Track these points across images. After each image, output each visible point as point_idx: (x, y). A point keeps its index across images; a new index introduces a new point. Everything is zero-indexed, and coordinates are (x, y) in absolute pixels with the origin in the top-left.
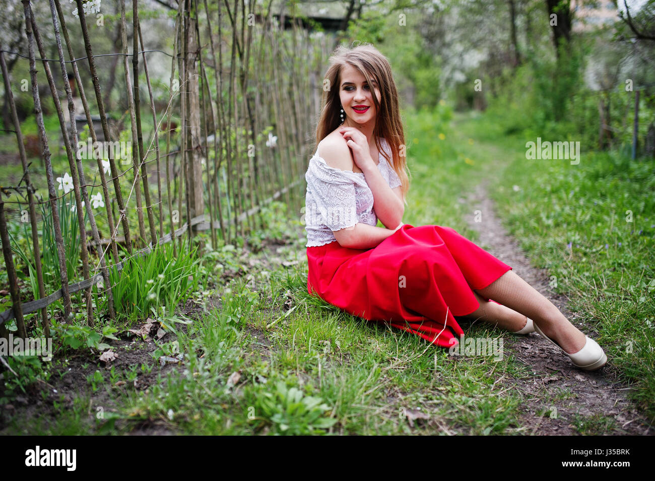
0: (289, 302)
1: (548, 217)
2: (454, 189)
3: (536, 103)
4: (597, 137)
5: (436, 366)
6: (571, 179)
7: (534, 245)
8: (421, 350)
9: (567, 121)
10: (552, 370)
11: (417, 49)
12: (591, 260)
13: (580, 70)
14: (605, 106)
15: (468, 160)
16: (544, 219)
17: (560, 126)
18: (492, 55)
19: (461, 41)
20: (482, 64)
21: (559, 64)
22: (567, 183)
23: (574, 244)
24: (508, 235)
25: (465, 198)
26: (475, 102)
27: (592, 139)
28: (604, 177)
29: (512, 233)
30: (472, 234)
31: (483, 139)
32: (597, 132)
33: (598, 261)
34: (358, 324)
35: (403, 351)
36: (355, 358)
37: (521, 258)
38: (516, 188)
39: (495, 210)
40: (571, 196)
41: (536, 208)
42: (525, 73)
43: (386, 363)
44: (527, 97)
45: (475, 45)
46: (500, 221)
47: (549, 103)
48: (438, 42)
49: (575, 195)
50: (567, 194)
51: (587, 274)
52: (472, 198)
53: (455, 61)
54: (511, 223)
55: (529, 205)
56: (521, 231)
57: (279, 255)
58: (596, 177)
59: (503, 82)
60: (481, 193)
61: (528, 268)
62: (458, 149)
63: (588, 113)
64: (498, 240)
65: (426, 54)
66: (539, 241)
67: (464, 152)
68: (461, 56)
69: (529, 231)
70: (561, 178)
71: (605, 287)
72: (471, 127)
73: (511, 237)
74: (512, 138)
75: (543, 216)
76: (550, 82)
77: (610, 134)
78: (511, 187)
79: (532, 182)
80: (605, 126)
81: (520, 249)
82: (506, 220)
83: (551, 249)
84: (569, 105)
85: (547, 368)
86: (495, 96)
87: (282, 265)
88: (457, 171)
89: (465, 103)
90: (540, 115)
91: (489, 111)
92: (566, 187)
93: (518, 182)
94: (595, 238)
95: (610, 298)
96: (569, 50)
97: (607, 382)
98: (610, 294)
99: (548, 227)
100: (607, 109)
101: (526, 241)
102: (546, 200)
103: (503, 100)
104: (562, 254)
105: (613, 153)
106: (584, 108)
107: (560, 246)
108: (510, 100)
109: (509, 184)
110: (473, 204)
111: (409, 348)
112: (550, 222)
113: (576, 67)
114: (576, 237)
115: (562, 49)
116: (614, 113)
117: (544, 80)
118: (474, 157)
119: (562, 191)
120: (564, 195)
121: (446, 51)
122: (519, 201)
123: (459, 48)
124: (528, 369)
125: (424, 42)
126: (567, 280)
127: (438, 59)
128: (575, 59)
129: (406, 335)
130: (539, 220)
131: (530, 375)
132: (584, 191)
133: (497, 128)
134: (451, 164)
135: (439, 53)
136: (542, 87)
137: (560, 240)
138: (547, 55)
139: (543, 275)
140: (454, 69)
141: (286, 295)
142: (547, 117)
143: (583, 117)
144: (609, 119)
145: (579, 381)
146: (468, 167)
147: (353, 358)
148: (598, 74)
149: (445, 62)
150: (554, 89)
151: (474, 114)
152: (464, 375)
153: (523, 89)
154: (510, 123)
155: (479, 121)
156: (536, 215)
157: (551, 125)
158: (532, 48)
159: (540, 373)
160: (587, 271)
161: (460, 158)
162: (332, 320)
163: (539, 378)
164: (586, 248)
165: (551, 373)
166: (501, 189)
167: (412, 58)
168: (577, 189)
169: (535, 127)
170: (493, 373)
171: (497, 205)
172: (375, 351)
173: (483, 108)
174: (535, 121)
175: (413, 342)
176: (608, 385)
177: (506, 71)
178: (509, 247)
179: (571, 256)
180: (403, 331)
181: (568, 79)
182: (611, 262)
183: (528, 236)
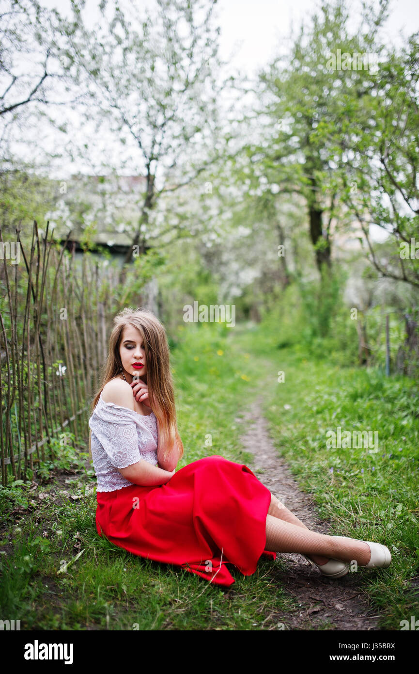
0: (78, 544)
1: (314, 440)
2: (232, 408)
3: (304, 320)
4: (359, 352)
5: (211, 606)
6: (334, 399)
7: (302, 468)
8: (200, 589)
9: (332, 337)
10: (315, 600)
11: (196, 268)
12: (351, 485)
13: (340, 292)
14: (362, 325)
15: (244, 377)
16: (310, 442)
17: (325, 342)
18: (265, 274)
19: (236, 260)
20: (256, 279)
21: (323, 287)
22: (331, 403)
23: (335, 468)
24: (278, 457)
25: (241, 417)
26: (251, 313)
27: (353, 354)
28: (362, 397)
29: (283, 456)
30: (248, 458)
31: (259, 352)
32: (357, 348)
33: (355, 485)
34: (144, 567)
35: (183, 592)
36: (140, 603)
37: (290, 482)
38: (287, 407)
39: (268, 430)
40: (333, 417)
41: (304, 428)
42: (293, 291)
43: (168, 606)
44: (296, 313)
45: (251, 263)
46: (273, 441)
47: (315, 321)
48: (215, 261)
49: (337, 417)
50: (331, 415)
51: (346, 499)
52: (248, 417)
53: (232, 278)
54: (282, 444)
55: (298, 425)
56: (291, 453)
57: (67, 487)
58: (355, 397)
59: (276, 297)
60: (256, 411)
61: (297, 492)
62: (235, 364)
63: (348, 331)
64: (270, 462)
65: (206, 272)
66: (305, 464)
67: (241, 369)
68: (237, 274)
69: (298, 453)
70: (326, 397)
71: (361, 513)
72: (247, 339)
73: (282, 459)
74: (285, 351)
75: (309, 438)
76: (316, 303)
77: (368, 351)
78: (282, 406)
79: (301, 401)
80: (362, 345)
81: (289, 472)
82: (277, 441)
83: (316, 473)
84: (332, 325)
85: (312, 598)
86: (268, 311)
87: (70, 497)
88: (234, 389)
89: (242, 315)
90: (308, 331)
91: (264, 324)
92: (329, 406)
93: (287, 401)
94: (353, 462)
95: (364, 524)
96: (330, 275)
97: (361, 610)
98: (364, 520)
99: (314, 450)
100: (364, 329)
101: (295, 465)
102: (312, 420)
103: (275, 314)
104: (325, 478)
105: (369, 370)
106: (345, 326)
107: (323, 471)
108: (282, 314)
109: (280, 402)
110: (249, 423)
111: (189, 588)
112: (315, 445)
113: (337, 290)
114: (337, 461)
115: (324, 273)
116: (371, 332)
117: (310, 299)
118: (249, 373)
119: (326, 411)
120: (327, 416)
121: (223, 269)
122: (289, 422)
123: (235, 266)
124: (295, 601)
125: (203, 261)
126: (328, 506)
127: (216, 276)
128: (335, 282)
129: (187, 575)
130: (306, 443)
131: (297, 607)
132: (345, 409)
133: (271, 341)
134: (230, 381)
135: (218, 271)
136: (309, 306)
137: (324, 464)
138: (312, 275)
139: (309, 500)
140: (231, 285)
141: (75, 537)
142: (314, 334)
143: (345, 334)
144: (366, 337)
145: (338, 610)
146: (245, 383)
147: (138, 603)
148: (357, 289)
149: (223, 279)
150: (319, 308)
151: (251, 325)
152: (238, 613)
153: (293, 305)
154: (282, 338)
155: (254, 333)
156: (303, 438)
157: (318, 340)
158: (299, 267)
159: (306, 604)
160: (345, 496)
161: (237, 375)
162: (119, 563)
163: (304, 609)
164: (346, 471)
165: (315, 603)
166: (274, 408)
167: (193, 276)
168: (339, 410)
169: (304, 342)
170: (264, 609)
171: (270, 425)
172: (158, 595)
173: (258, 320)
174: (304, 337)
175: (192, 583)
176: (362, 613)
177: (278, 288)
178: (280, 469)
179: (333, 480)
180: (183, 571)
181: (330, 300)
182: (366, 486)
183: (296, 460)
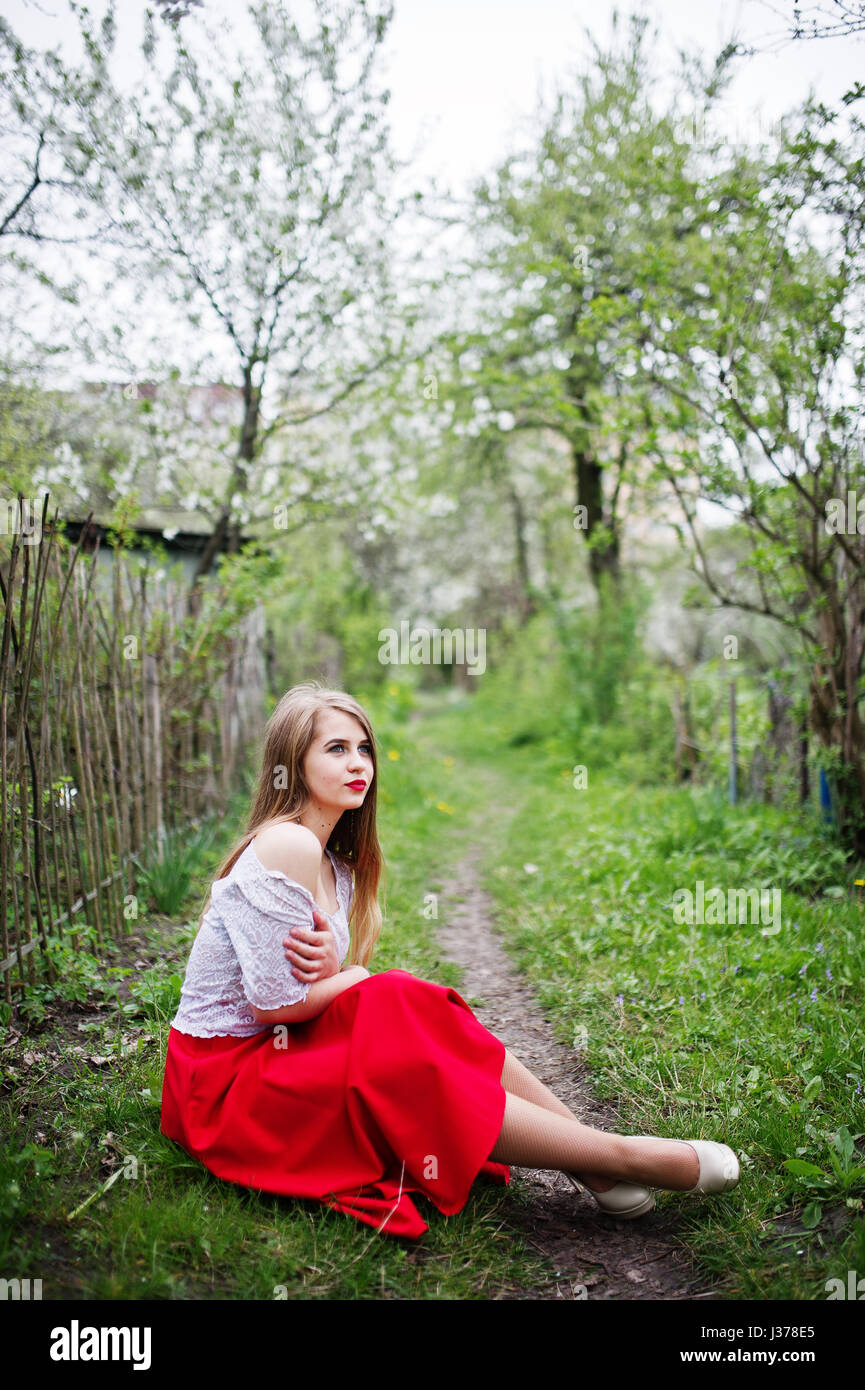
0: (110, 1158)
1: (584, 938)
2: (418, 872)
3: (565, 688)
4: (675, 755)
5: (383, 1280)
6: (624, 851)
7: (560, 996)
8: (358, 1245)
9: (621, 724)
10: (588, 1262)
11: (345, 579)
12: (658, 1029)
13: (637, 632)
14: (683, 700)
15: (442, 806)
16: (578, 942)
17: (608, 734)
18: (485, 592)
19: (426, 563)
20: (466, 602)
21: (603, 621)
22: (619, 861)
23: (627, 995)
24: (514, 973)
25: (437, 890)
26: (457, 672)
27: (664, 760)
28: (681, 849)
29: (522, 970)
30: (450, 973)
31: (472, 754)
32: (672, 747)
33: (666, 1029)
34: (245, 1203)
35: (325, 1251)
36: (238, 1274)
37: (537, 1023)
38: (531, 869)
39: (493, 917)
40: (624, 889)
41: (565, 912)
42: (542, 629)
43: (296, 1281)
44: (550, 673)
45: (456, 571)
46: (502, 940)
47: (587, 690)
48: (384, 563)
49: (631, 891)
50: (618, 887)
51: (648, 1059)
52: (451, 889)
53: (418, 600)
54: (520, 947)
55: (552, 908)
56: (538, 965)
57: (82, 1038)
58: (667, 849)
59: (507, 640)
60: (468, 878)
61: (550, 1043)
62: (424, 779)
63: (655, 712)
64: (497, 983)
65: (364, 586)
66: (567, 987)
67: (435, 788)
68: (428, 590)
69: (553, 965)
70: (609, 848)
71: (679, 1087)
72: (449, 726)
73: (520, 977)
74: (526, 751)
75: (575, 934)
76: (588, 653)
77: (693, 753)
78: (520, 866)
79: (559, 856)
80: (683, 739)
81: (534, 1005)
82: (511, 940)
83: (589, 1006)
84: (622, 699)
85: (581, 1260)
86: (492, 667)
87: (89, 1060)
88: (422, 831)
90: (573, 712)
91: (483, 694)
92: (614, 868)
93: (532, 856)
94: (663, 983)
95: (684, 1109)
96: (619, 595)
97: (678, 1281)
98: (684, 1101)
99: (584, 958)
100: (686, 707)
101: (547, 988)
102: (582, 897)
103: (506, 674)
104: (608, 1016)
105: (697, 793)
106: (648, 703)
107: (603, 1001)
108: (518, 676)
109: (517, 859)
110: (453, 902)
111: (337, 1244)
112: (588, 947)
113: (631, 627)
114: (631, 982)
115: (604, 592)
116: (700, 714)
117: (575, 646)
118: (453, 798)
119: (609, 877)
120: (611, 888)
121: (398, 582)
122: (534, 899)
123: (423, 575)
124: (548, 1266)
125: (358, 564)
126: (614, 1073)
127: (383, 597)
128: (628, 611)
129: (332, 1216)
130: (569, 943)
131: (551, 1278)
132: (647, 874)
133: (498, 731)
134: (413, 815)
135: (387, 586)
136: (574, 660)
137: (606, 987)
138: (581, 596)
139: (575, 1060)
140: (415, 616)
141: (104, 1142)
142: (585, 717)
143: (647, 717)
144: (690, 726)
145: (632, 1283)
146: (444, 819)
147: (234, 1276)
149: (398, 601)
150: (595, 664)
151: (456, 696)
152: (434, 1291)
153: (541, 657)
154: (519, 726)
155: (465, 713)
156: (564, 932)
157: (592, 730)
158: (555, 580)
159: (569, 1272)
160: (647, 1053)
161: (428, 803)
162: (194, 1196)
163: (566, 1282)
164: (649, 1002)
165: (587, 1269)
166: (503, 871)
167: (336, 594)
168: (635, 876)
169: (564, 734)
170: (485, 1284)
171: (496, 905)
172: (274, 1259)
173: (471, 688)
174: (564, 724)
175: (343, 1232)
176: (680, 1287)
177: (511, 621)
178: (517, 997)
179: (622, 1020)
180: (325, 1210)
181: (617, 649)
182: (689, 1031)
183: (550, 978)
